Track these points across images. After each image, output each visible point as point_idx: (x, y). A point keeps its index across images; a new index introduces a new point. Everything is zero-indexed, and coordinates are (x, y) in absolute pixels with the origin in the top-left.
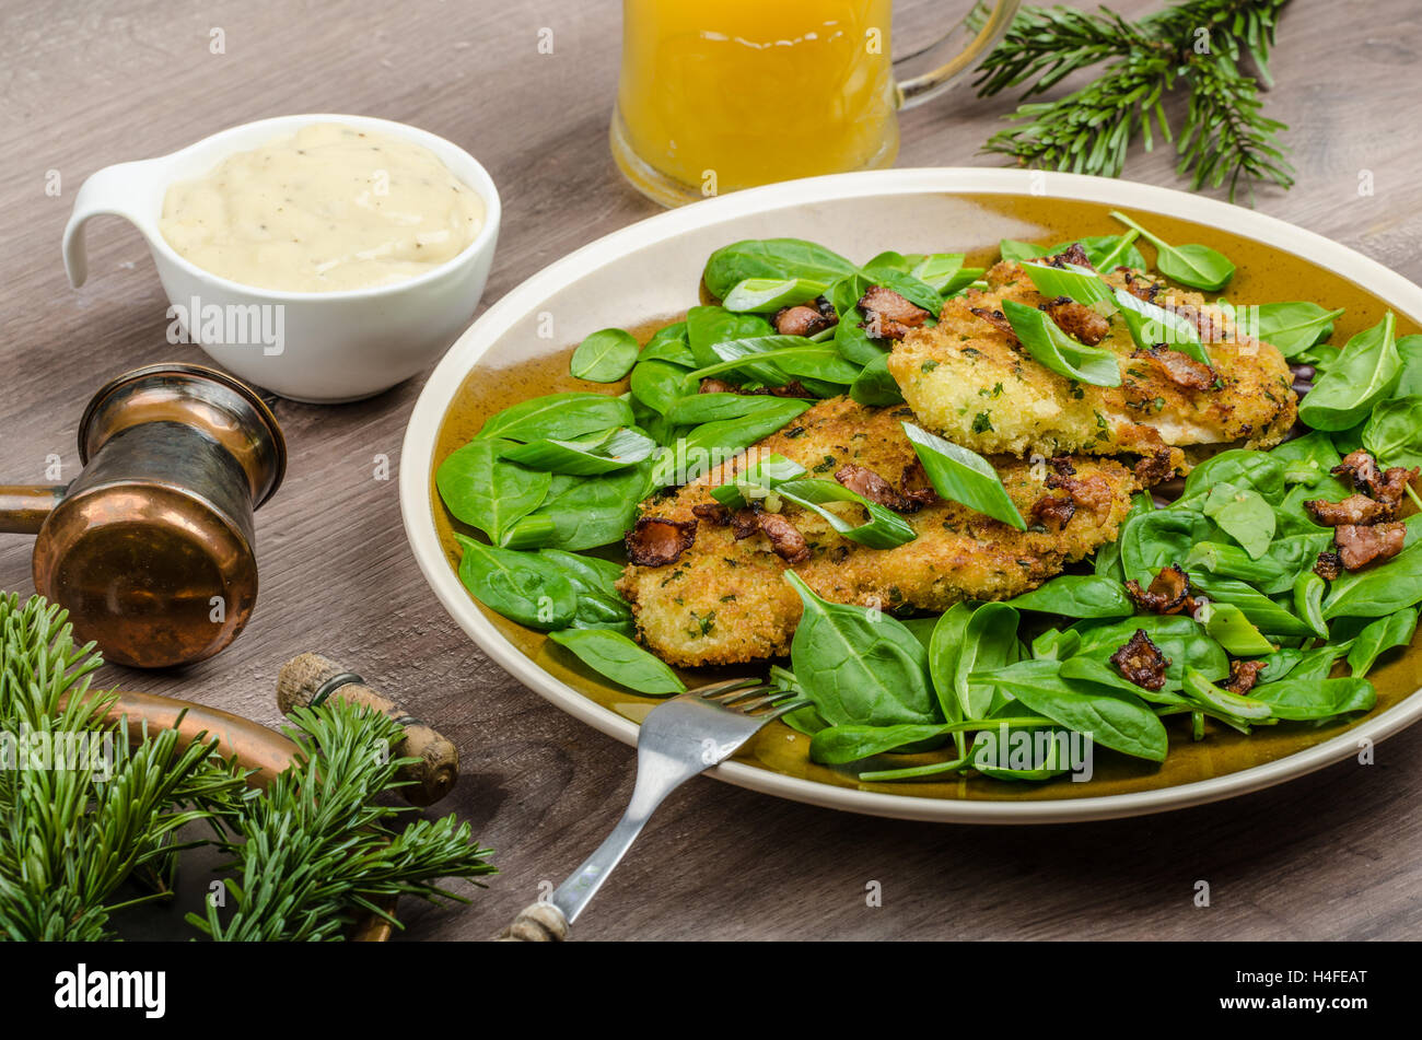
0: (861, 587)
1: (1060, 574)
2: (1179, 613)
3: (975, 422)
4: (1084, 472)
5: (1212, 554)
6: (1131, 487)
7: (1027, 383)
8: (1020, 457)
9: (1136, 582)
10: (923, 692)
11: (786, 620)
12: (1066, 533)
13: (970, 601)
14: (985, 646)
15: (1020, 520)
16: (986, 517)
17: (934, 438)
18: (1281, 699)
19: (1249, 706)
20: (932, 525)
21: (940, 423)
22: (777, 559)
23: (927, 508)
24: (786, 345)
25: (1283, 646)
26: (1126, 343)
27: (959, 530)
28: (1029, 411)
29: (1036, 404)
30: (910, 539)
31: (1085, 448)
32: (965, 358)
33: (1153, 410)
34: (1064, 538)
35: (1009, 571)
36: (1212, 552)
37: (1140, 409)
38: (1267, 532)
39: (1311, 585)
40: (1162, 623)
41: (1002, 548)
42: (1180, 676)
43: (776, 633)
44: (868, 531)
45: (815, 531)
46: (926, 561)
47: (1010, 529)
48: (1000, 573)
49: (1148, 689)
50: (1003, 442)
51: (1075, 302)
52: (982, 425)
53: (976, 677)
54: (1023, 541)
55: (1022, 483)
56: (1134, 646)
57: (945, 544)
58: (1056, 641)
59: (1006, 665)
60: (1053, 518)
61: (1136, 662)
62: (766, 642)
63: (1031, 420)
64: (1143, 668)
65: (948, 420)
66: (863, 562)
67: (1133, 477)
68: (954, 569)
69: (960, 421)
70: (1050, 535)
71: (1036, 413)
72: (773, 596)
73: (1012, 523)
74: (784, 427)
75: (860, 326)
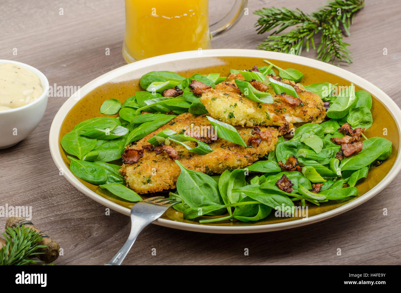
0: (196, 166)
1: (258, 161)
2: (295, 170)
3: (229, 115)
4: (263, 130)
5: (304, 152)
6: (277, 134)
7: (244, 103)
8: (243, 126)
9: (281, 162)
10: (218, 197)
11: (174, 177)
12: (259, 148)
13: (230, 169)
14: (235, 183)
15: (245, 145)
16: (233, 144)
17: (217, 120)
18: (329, 194)
19: (319, 196)
20: (217, 147)
21: (218, 116)
22: (170, 159)
23: (215, 143)
24: (167, 99)
25: (328, 180)
26: (274, 94)
27: (226, 148)
28: (245, 111)
29: (247, 110)
30: (211, 151)
31: (263, 123)
32: (225, 96)
33: (283, 112)
34: (258, 149)
35: (242, 159)
36: (304, 151)
37: (279, 111)
38: (320, 146)
39: (335, 161)
40: (290, 173)
41: (239, 153)
42: (297, 188)
43: (170, 181)
44: (197, 149)
45: (181, 151)
46: (216, 157)
47: (241, 147)
48: (239, 160)
49: (287, 192)
50: (238, 122)
51: (257, 81)
52: (231, 116)
53: (234, 190)
54: (246, 150)
55: (244, 134)
56: (282, 180)
57: (222, 152)
58: (258, 179)
59: (243, 186)
60: (255, 143)
61: (283, 184)
62: (167, 184)
63: (246, 115)
64: (285, 186)
65: (221, 115)
66: (197, 159)
67: (278, 132)
68: (225, 160)
69: (224, 115)
70: (254, 149)
71: (247, 112)
72: (169, 170)
73: (242, 145)
74: (169, 122)
75: (191, 91)
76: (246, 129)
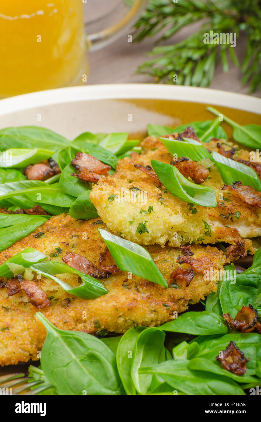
0: (78, 320)
1: (187, 311)
3: (138, 228)
4: (198, 254)
6: (224, 262)
7: (166, 206)
8: (163, 246)
9: (229, 315)
10: (114, 378)
11: (38, 340)
12: (189, 288)
13: (139, 327)
14: (147, 352)
15: (164, 282)
16: (145, 280)
17: (117, 238)
20: (116, 285)
21: (119, 229)
22: (32, 306)
23: (113, 276)
24: (33, 186)
26: (219, 181)
27: (131, 288)
28: (167, 221)
29: (171, 217)
30: (104, 293)
31: (198, 240)
33: (234, 219)
34: (188, 290)
35: (159, 310)
37: (227, 218)
40: (243, 337)
41: (155, 297)
42: (254, 367)
43: (32, 347)
44: (81, 289)
45: (52, 290)
46: (114, 305)
47: (159, 286)
48: (154, 311)
49: (237, 374)
50: (154, 239)
51: (190, 160)
52: (142, 230)
53: (143, 370)
54: (166, 293)
55: (165, 261)
56: (229, 351)
57: (124, 296)
58: (186, 348)
59: (159, 363)
60: (182, 280)
61: (230, 359)
62: (26, 353)
63: (169, 227)
64: (234, 363)
65: (124, 227)
66: (79, 307)
67: (225, 256)
68: (129, 310)
69: (130, 227)
70: (181, 290)
71: (171, 222)
72: (30, 327)
73: (160, 283)
74: (33, 232)
75: (73, 175)
76: (169, 252)
